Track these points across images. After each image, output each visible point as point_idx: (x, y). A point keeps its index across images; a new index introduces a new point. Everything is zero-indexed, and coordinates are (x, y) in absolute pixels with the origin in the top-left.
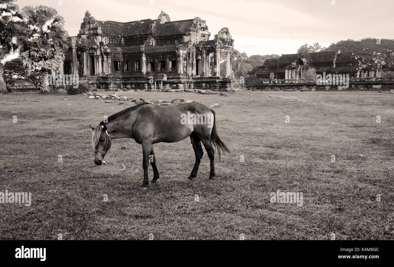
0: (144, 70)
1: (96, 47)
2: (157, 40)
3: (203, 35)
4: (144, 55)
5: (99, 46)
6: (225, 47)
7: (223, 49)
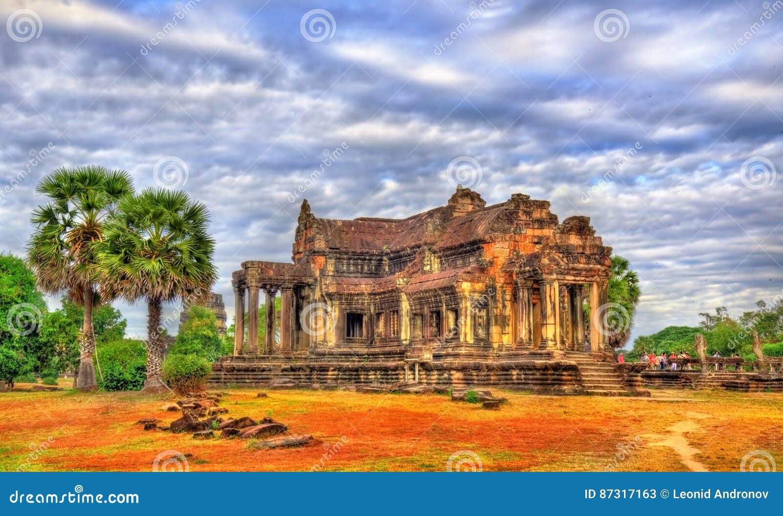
0: (405, 335)
1: (311, 280)
2: (440, 257)
3: (536, 240)
4: (404, 297)
5: (319, 278)
6: (573, 269)
7: (568, 274)
